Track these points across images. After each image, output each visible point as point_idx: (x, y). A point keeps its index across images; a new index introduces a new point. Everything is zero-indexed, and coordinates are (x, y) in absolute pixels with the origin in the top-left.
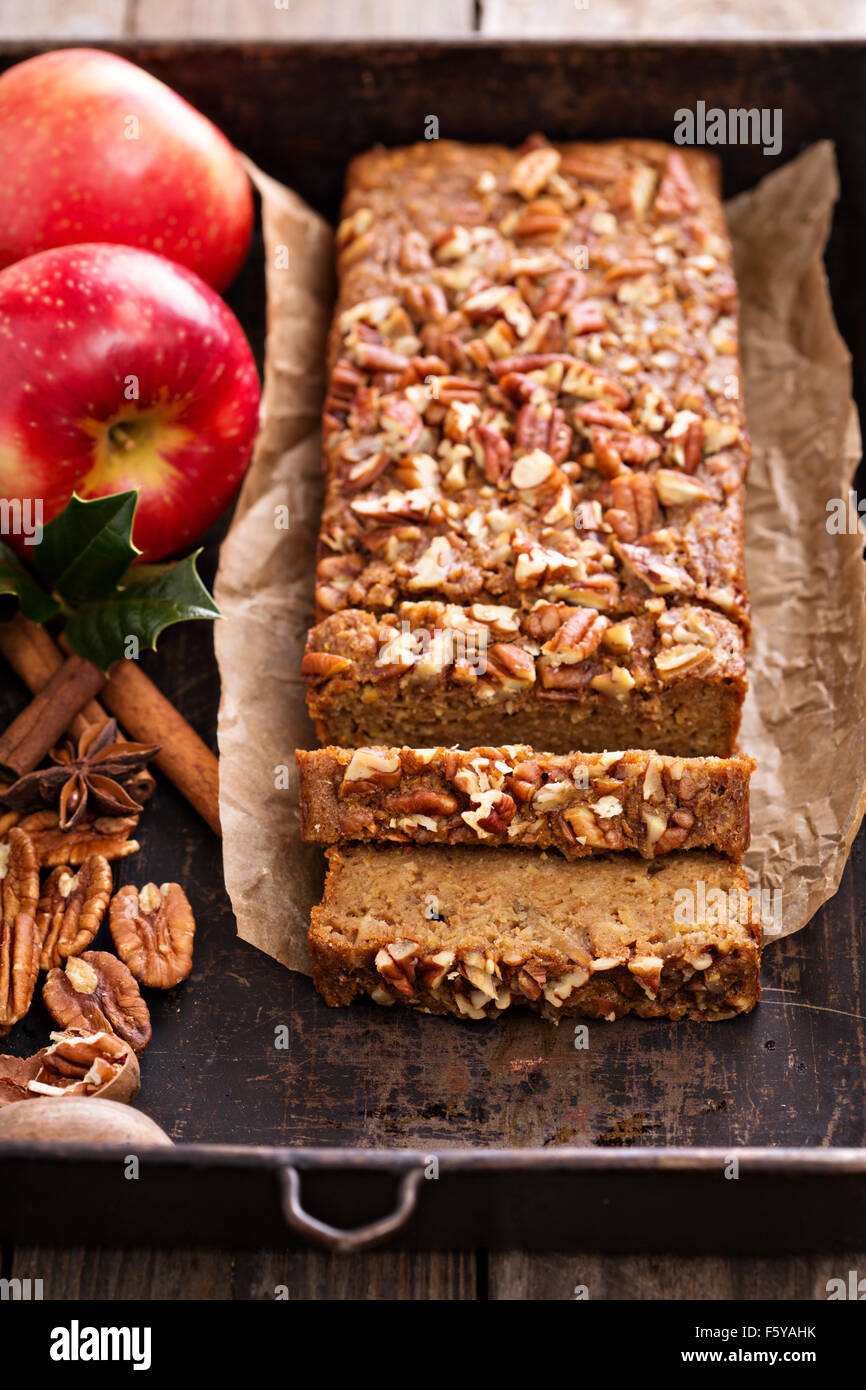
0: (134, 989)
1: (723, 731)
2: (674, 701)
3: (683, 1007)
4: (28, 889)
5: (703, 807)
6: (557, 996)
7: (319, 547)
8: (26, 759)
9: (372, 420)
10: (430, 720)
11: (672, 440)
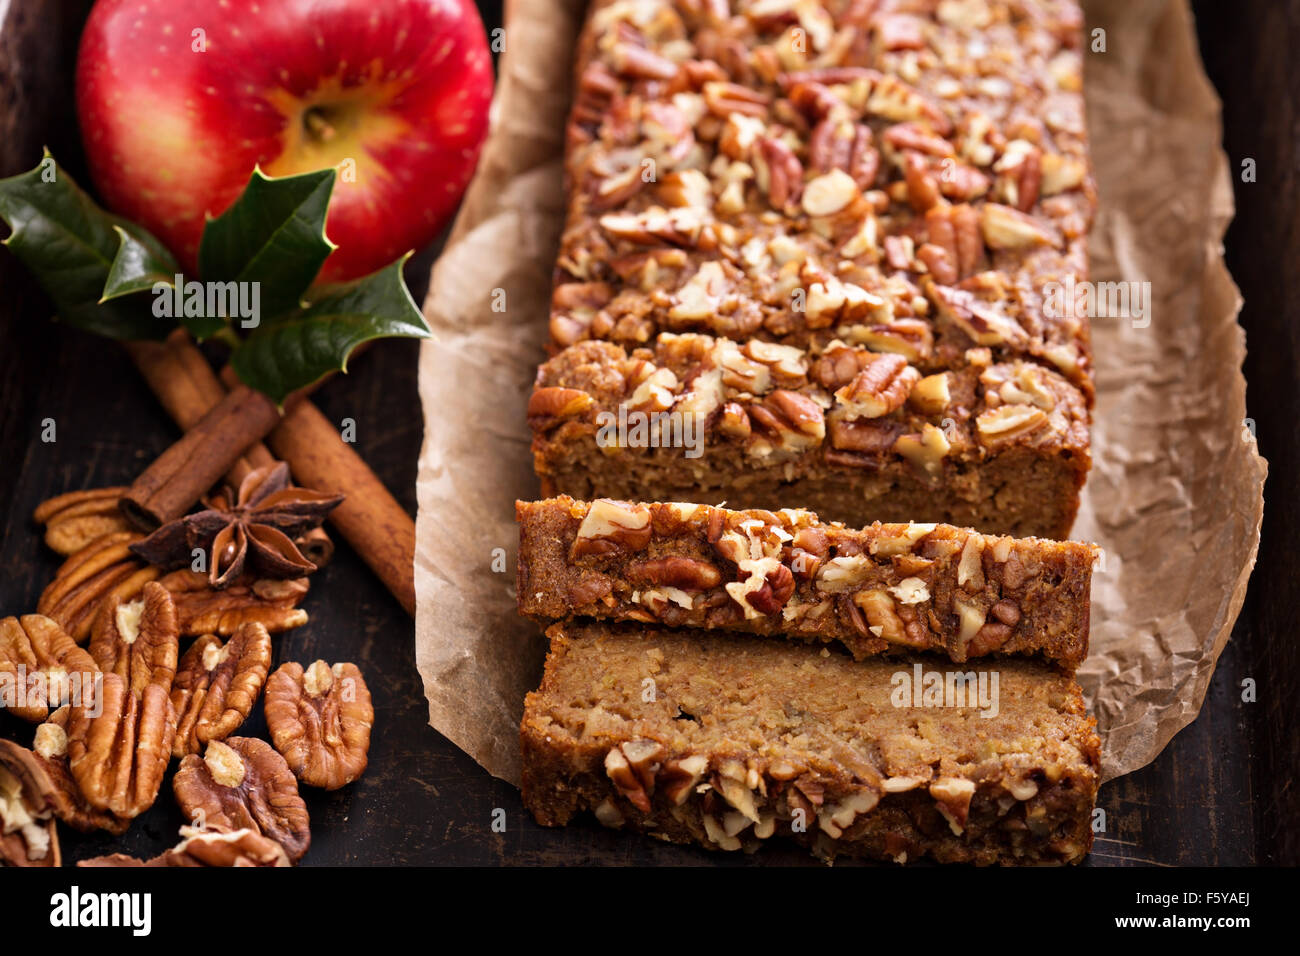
0: (292, 785)
1: (1054, 522)
2: (997, 478)
3: (994, 851)
4: (164, 656)
5: (1032, 600)
6: (836, 824)
7: (557, 274)
8: (171, 502)
9: (629, 131)
10: (686, 484)
11: (1003, 174)
